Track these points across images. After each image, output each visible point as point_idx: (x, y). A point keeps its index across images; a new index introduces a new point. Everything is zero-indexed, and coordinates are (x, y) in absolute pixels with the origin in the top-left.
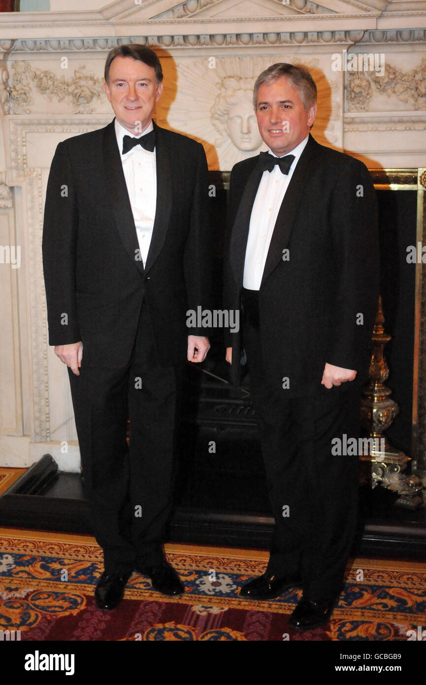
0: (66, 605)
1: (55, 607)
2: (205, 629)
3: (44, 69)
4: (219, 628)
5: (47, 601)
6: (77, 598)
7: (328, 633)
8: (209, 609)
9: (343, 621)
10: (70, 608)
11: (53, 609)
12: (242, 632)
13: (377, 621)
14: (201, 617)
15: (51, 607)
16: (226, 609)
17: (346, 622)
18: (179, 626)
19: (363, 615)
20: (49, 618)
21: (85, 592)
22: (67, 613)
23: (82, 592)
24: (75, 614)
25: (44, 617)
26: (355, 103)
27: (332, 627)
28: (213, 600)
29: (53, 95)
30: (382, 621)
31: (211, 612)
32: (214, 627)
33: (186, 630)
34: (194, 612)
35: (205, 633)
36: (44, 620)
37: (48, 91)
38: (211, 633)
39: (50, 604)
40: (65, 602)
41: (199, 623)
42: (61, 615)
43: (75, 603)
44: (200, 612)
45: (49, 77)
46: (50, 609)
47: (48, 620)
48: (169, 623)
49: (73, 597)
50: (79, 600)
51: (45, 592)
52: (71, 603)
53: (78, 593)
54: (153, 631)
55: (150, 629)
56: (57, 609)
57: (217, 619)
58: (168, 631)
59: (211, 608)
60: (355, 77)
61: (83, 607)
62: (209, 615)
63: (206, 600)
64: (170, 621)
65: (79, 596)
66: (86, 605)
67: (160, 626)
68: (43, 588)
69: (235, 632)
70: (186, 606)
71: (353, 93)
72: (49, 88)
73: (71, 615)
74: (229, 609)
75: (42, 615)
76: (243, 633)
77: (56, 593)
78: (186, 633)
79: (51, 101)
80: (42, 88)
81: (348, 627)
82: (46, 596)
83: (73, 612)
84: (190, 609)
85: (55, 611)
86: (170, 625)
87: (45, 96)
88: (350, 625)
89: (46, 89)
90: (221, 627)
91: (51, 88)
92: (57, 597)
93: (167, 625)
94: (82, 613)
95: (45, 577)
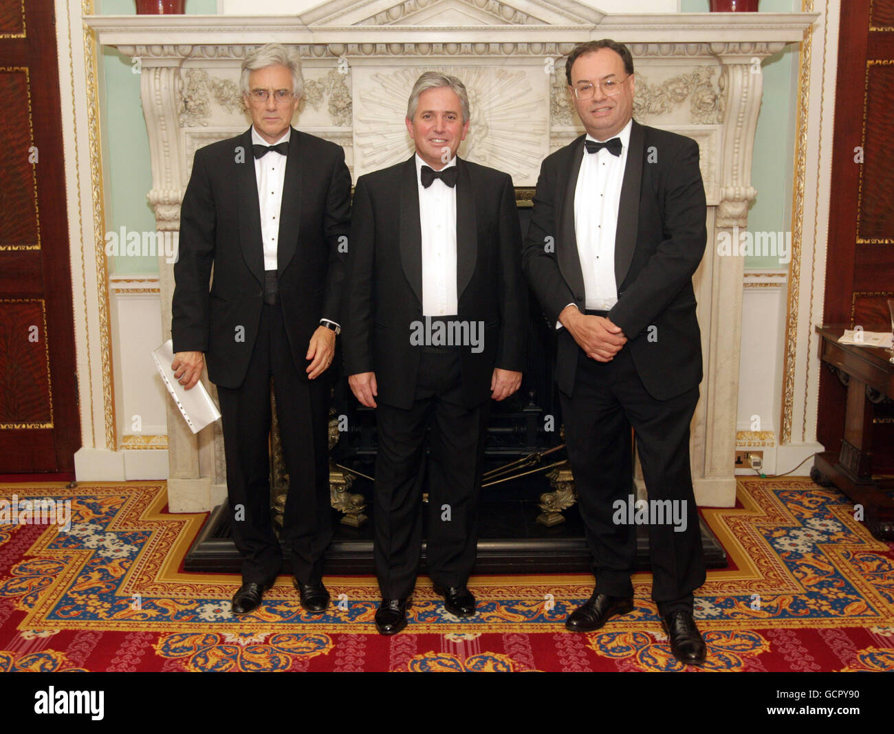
0: (312, 645)
1: (303, 648)
2: (467, 656)
3: (223, 78)
4: (482, 653)
5: (290, 643)
6: (322, 638)
7: (589, 646)
8: (463, 636)
9: (599, 634)
10: (318, 648)
11: (300, 650)
12: (505, 654)
13: (630, 631)
14: (457, 645)
15: (297, 648)
16: (479, 634)
17: (603, 635)
18: (439, 655)
19: (615, 627)
20: (301, 660)
21: (326, 631)
22: (318, 654)
23: (323, 631)
24: (326, 653)
25: (295, 659)
26: (559, 117)
27: (590, 640)
28: (463, 627)
29: (233, 107)
30: (635, 630)
31: (465, 639)
32: (476, 652)
33: (449, 658)
34: (448, 641)
35: (469, 659)
36: (296, 661)
37: (228, 102)
38: (475, 658)
39: (296, 646)
40: (309, 642)
41: (458, 650)
42: (312, 655)
43: (320, 644)
44: (455, 639)
45: (230, 86)
46: (297, 651)
47: (301, 662)
48: (428, 653)
49: (316, 637)
50: (325, 641)
51: (283, 635)
52: (316, 643)
53: (319, 632)
54: (416, 662)
55: (412, 660)
56: (305, 650)
57: (475, 644)
58: (431, 661)
59: (464, 634)
60: (559, 91)
61: (331, 646)
62: (465, 642)
63: (455, 628)
64: (428, 651)
65: (321, 636)
66: (333, 644)
67: (420, 657)
68: (280, 631)
69: (498, 655)
70: (438, 636)
71: (558, 107)
72: (230, 99)
73: (322, 655)
74: (483, 634)
75: (291, 657)
76: (507, 655)
77: (297, 635)
78: (449, 660)
79: (231, 113)
80: (223, 99)
81: (605, 639)
82: (287, 639)
83: (323, 652)
84: (443, 638)
85: (303, 653)
86: (430, 654)
87: (224, 107)
88: (606, 637)
89: (227, 99)
90: (483, 651)
91: (232, 99)
92: (299, 638)
93: (427, 655)
94: (332, 652)
95: (276, 620)
